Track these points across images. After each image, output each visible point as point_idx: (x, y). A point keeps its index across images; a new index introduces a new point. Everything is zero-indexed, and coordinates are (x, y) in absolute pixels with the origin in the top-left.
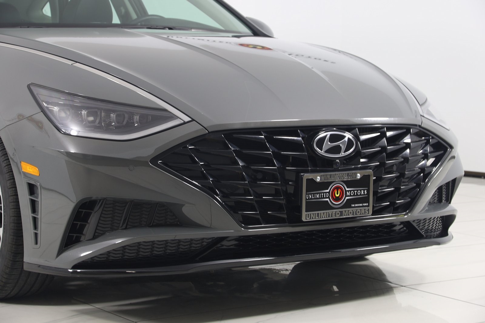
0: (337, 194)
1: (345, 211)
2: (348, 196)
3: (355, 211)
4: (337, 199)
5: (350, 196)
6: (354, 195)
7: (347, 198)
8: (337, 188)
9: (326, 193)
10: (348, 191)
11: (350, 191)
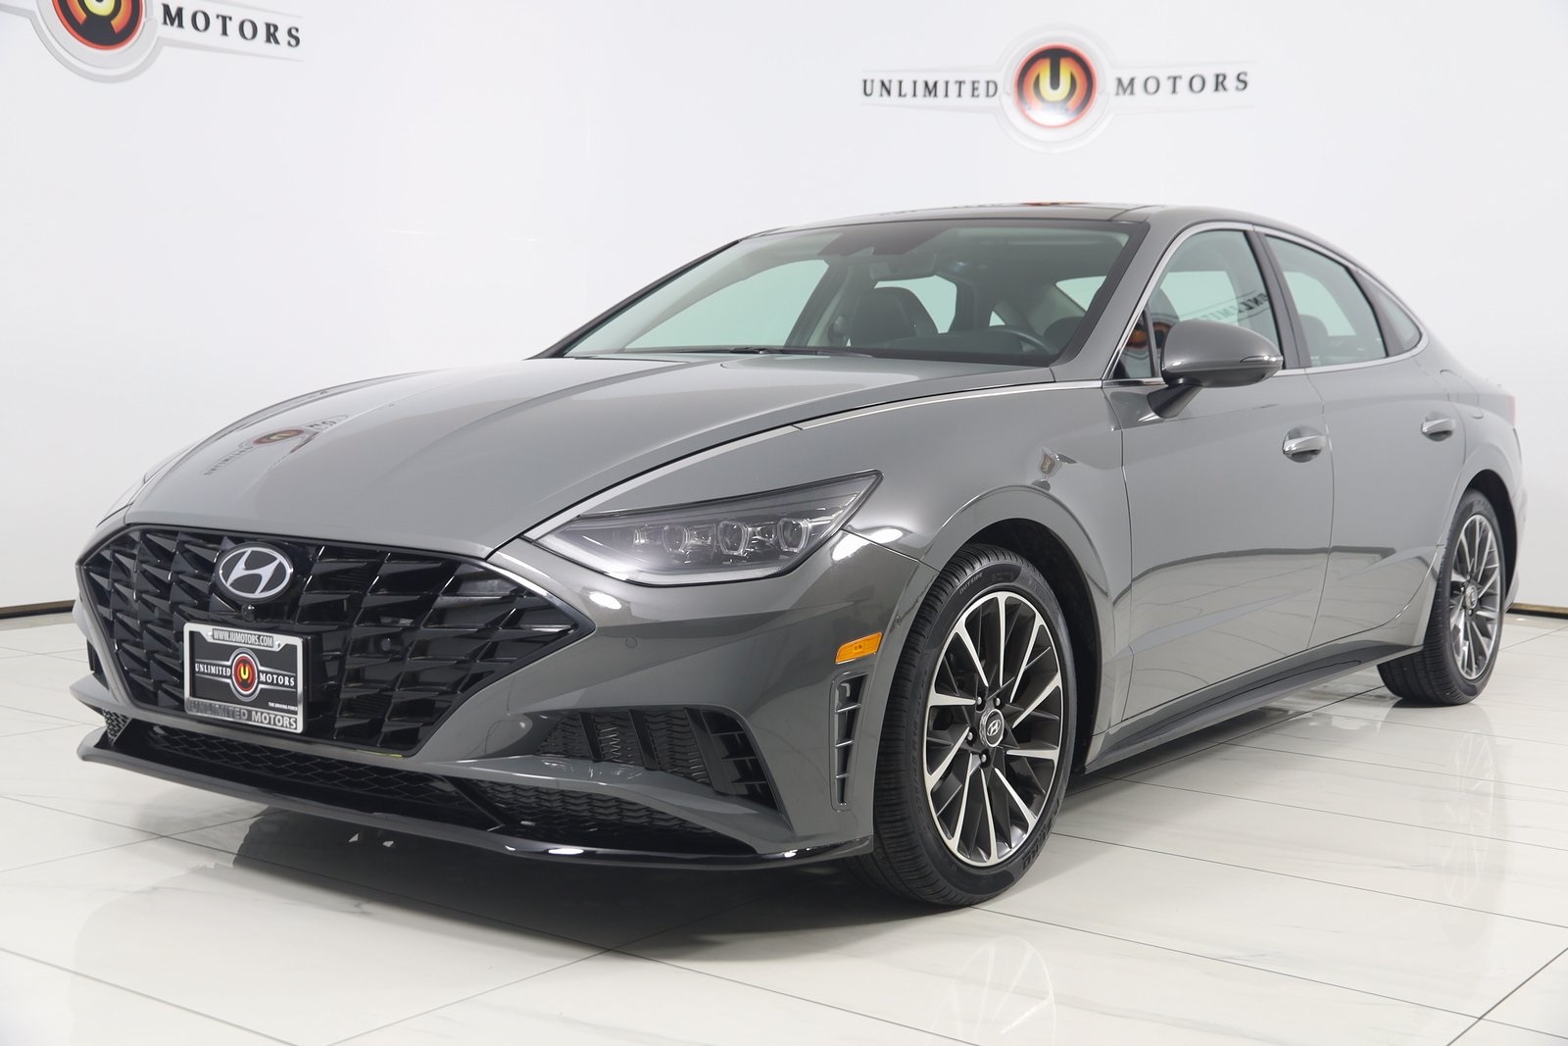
0: (245, 674)
1: (257, 712)
2: (262, 683)
3: (272, 716)
4: (245, 685)
5: (266, 683)
6: (272, 684)
7: (261, 686)
8: (244, 662)
9: (227, 667)
10: (263, 672)
11: (267, 673)
